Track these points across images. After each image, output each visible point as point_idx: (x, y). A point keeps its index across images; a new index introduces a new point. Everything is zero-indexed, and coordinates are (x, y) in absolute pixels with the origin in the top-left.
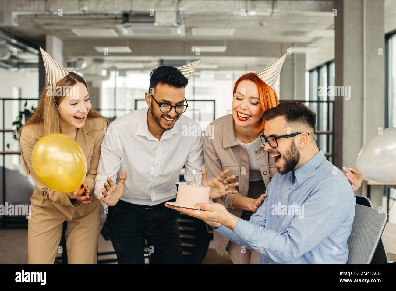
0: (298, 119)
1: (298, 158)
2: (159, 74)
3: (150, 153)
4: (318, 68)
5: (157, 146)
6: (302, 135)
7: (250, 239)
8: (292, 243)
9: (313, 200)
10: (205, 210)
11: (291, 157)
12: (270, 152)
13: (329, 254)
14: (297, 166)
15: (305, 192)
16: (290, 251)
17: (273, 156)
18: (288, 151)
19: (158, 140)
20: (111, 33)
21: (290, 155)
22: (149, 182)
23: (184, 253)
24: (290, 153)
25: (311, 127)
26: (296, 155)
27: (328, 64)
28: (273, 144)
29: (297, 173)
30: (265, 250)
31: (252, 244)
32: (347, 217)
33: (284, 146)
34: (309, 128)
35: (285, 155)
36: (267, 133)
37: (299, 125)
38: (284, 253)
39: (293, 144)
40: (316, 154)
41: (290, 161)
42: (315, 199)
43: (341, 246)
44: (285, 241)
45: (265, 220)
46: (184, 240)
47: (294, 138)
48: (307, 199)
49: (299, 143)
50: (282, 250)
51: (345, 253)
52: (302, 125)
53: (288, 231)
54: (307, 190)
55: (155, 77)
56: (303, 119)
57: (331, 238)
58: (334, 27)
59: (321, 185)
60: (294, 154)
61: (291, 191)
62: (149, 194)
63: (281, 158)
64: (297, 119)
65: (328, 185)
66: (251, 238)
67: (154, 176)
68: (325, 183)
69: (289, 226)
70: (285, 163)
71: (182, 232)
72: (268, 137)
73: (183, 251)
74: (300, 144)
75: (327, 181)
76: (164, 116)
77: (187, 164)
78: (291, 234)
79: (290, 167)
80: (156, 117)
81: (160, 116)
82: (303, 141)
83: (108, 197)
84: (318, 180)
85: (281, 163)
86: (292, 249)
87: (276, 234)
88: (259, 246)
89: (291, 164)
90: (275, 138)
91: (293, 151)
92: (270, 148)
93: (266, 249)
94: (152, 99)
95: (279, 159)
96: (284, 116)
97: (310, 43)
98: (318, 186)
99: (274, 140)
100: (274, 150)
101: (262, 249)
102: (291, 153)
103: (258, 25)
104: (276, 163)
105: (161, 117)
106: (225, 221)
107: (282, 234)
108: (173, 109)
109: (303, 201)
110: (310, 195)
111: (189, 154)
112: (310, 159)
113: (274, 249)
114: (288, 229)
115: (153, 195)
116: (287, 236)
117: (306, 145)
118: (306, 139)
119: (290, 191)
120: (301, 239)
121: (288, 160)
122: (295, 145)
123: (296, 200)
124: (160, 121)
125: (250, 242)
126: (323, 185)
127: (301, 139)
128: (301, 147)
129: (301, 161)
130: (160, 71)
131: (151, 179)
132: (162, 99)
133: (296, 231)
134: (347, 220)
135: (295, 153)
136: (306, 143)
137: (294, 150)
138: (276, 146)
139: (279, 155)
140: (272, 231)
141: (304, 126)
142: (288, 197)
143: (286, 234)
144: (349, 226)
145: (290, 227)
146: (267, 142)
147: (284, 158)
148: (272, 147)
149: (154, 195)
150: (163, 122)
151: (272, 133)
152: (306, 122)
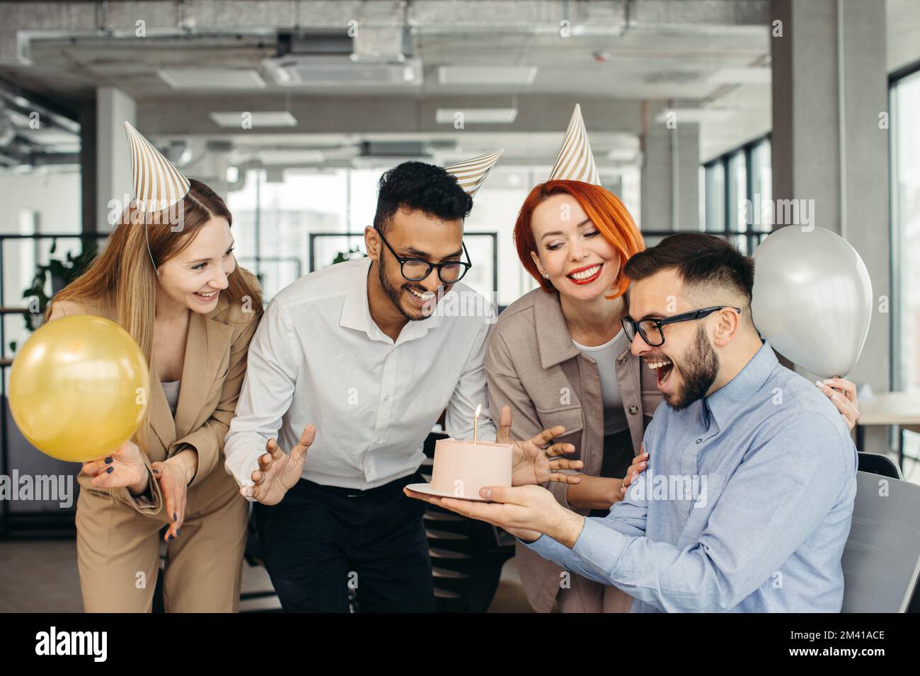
0: (711, 275)
1: (715, 370)
2: (401, 183)
3: (370, 373)
4: (726, 159)
5: (388, 355)
6: (723, 313)
7: (615, 567)
8: (716, 574)
9: (756, 466)
10: (503, 504)
11: (696, 367)
12: (646, 358)
13: (799, 594)
14: (712, 388)
15: (735, 447)
16: (711, 592)
17: (653, 366)
18: (689, 353)
19: (390, 340)
20: (250, 81)
21: (694, 363)
22: (363, 440)
23: (438, 593)
24: (694, 359)
25: (744, 293)
26: (710, 361)
27: (749, 148)
28: (654, 337)
29: (716, 405)
30: (652, 592)
31: (620, 581)
32: (839, 500)
33: (679, 342)
34: (739, 295)
35: (683, 364)
36: (636, 312)
37: (715, 290)
38: (697, 597)
39: (701, 336)
40: (757, 354)
41: (694, 378)
42: (761, 464)
43: (826, 573)
44: (700, 569)
45: (646, 516)
46: (437, 563)
47: (703, 320)
48: (741, 463)
49: (717, 333)
50: (693, 590)
51: (837, 589)
52: (723, 290)
53: (705, 543)
54: (740, 442)
55: (391, 191)
56: (724, 273)
57: (802, 555)
58: (768, 60)
59: (774, 428)
60: (704, 359)
61: (702, 446)
62: (360, 467)
63: (674, 370)
64: (709, 274)
65: (789, 427)
66: (617, 565)
67: (377, 427)
68: (781, 422)
69: (704, 532)
70: (682, 382)
71: (434, 544)
72: (640, 321)
73: (435, 589)
74: (718, 336)
75: (787, 418)
76: (411, 286)
77: (455, 400)
78: (711, 552)
79: (695, 391)
80: (389, 289)
81: (401, 285)
82: (725, 328)
83: (263, 487)
84: (767, 416)
85: (673, 383)
86: (716, 588)
87: (676, 552)
88: (638, 585)
89: (698, 384)
90: (658, 322)
91: (703, 354)
92: (647, 348)
93: (655, 590)
94: (382, 244)
95: (667, 374)
96: (676, 269)
97: (709, 99)
98: (767, 429)
99: (654, 327)
100: (656, 352)
101: (645, 590)
102: (696, 357)
103: (590, 58)
104: (662, 382)
105: (403, 290)
106: (554, 528)
107: (690, 551)
108: (435, 271)
109: (733, 468)
110: (750, 453)
111: (462, 376)
112: (744, 368)
113: (674, 590)
114: (702, 540)
115: (370, 468)
116: (705, 558)
117: (733, 336)
118: (733, 323)
119: (701, 448)
120: (734, 563)
121: (691, 375)
122: (707, 338)
123: (717, 467)
124: (400, 298)
125: (614, 574)
126: (779, 427)
127: (722, 323)
128: (722, 343)
129: (722, 375)
130: (404, 177)
131: (368, 434)
132: (408, 247)
133: (723, 545)
134: (840, 507)
135: (707, 358)
136: (732, 333)
137: (703, 350)
138: (661, 341)
139: (669, 363)
140: (666, 544)
141: (727, 291)
142: (696, 462)
143: (700, 551)
144: (843, 523)
145: (708, 535)
146: (638, 334)
147: (681, 370)
148: (651, 345)
149: (373, 468)
150: (407, 301)
151: (648, 310)
152: (730, 281)
